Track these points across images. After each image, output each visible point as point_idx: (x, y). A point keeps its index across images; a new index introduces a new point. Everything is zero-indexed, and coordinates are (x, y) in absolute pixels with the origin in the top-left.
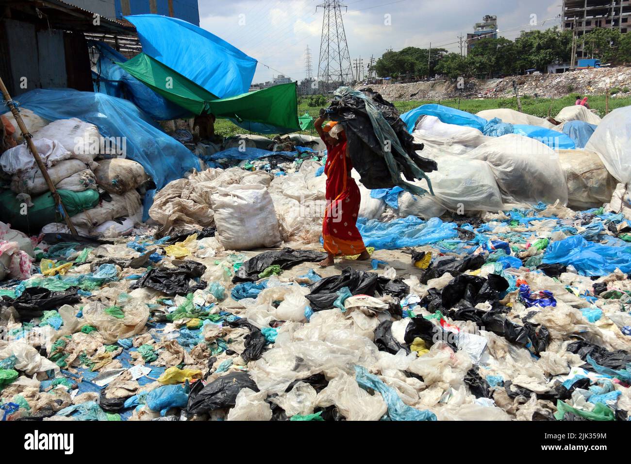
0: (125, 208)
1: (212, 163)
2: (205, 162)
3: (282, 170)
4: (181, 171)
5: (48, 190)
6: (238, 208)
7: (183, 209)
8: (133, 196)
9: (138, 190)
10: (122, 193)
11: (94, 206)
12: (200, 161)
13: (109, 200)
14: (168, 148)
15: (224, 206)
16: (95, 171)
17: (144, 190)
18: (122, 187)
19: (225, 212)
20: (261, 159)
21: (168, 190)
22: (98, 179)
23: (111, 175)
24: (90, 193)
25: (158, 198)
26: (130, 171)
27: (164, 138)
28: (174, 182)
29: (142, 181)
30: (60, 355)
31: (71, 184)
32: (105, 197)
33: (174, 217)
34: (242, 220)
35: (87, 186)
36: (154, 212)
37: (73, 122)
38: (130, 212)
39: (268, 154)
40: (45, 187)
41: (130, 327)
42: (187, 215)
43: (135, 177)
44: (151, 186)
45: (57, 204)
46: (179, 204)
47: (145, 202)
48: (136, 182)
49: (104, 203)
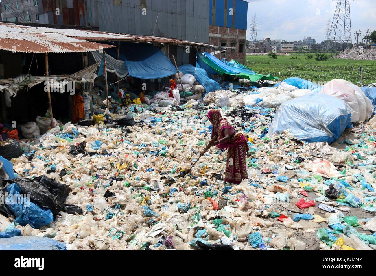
0: (198, 97)
1: (224, 89)
2: (222, 88)
3: (243, 93)
4: (214, 90)
5: (182, 91)
6: (220, 99)
7: (212, 99)
8: (200, 94)
9: (202, 93)
10: (198, 93)
11: (191, 95)
12: (221, 88)
13: (195, 95)
14: (212, 83)
15: (217, 98)
16: (193, 87)
17: (203, 93)
18: (198, 92)
19: (217, 100)
20: (238, 89)
21: (209, 94)
22: (193, 89)
23: (196, 89)
24: (191, 92)
25: (206, 96)
26: (201, 88)
27: (212, 81)
28: (211, 92)
29: (203, 91)
30: (183, 115)
31: (187, 90)
32: (194, 94)
33: (209, 101)
34: (221, 102)
35: (190, 91)
36: (205, 99)
37: (189, 75)
38: (199, 98)
39: (240, 88)
40: (182, 90)
41: (194, 114)
42: (212, 101)
43: (202, 90)
44: (205, 92)
45: (184, 94)
46: (211, 98)
47: (203, 96)
48: (201, 91)
49: (194, 95)
